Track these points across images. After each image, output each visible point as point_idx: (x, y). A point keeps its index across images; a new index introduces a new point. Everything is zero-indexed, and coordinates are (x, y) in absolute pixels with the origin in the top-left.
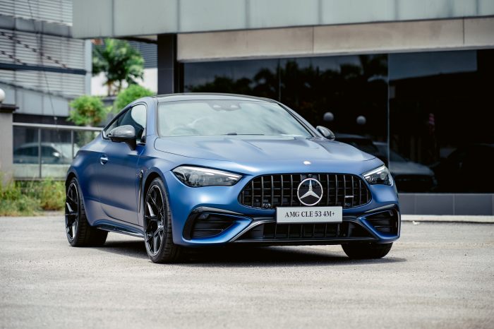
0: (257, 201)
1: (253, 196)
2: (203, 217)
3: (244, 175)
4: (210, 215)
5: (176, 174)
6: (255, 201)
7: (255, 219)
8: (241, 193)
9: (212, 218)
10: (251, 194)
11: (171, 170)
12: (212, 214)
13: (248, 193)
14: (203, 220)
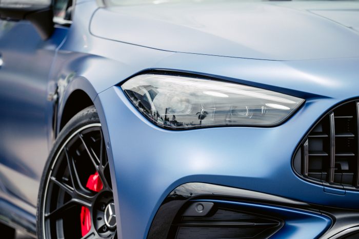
0: (345, 167)
1: (333, 154)
2: (199, 210)
3: (307, 97)
4: (216, 207)
5: (130, 94)
6: (339, 169)
7: (338, 217)
8: (300, 146)
9: (221, 214)
10: (327, 148)
11: (119, 85)
12: (221, 204)
13: (319, 146)
14: (198, 218)
